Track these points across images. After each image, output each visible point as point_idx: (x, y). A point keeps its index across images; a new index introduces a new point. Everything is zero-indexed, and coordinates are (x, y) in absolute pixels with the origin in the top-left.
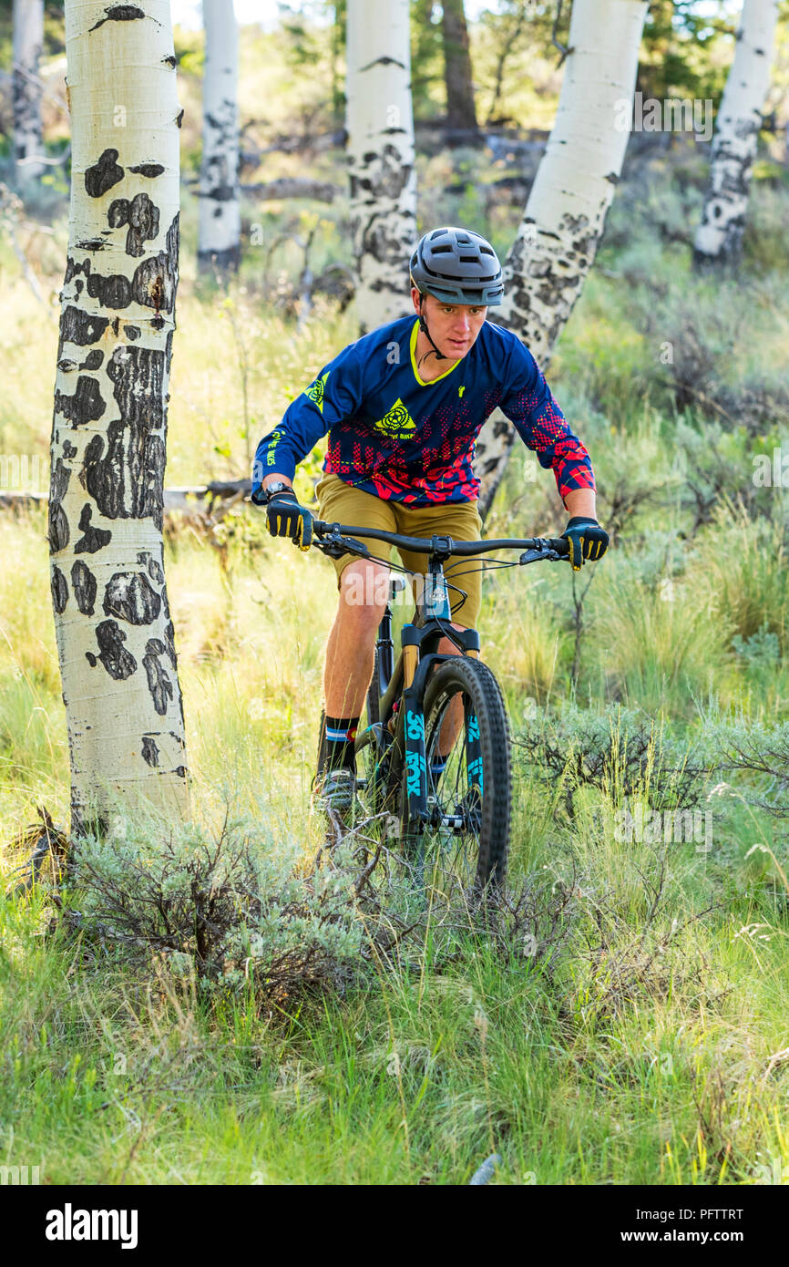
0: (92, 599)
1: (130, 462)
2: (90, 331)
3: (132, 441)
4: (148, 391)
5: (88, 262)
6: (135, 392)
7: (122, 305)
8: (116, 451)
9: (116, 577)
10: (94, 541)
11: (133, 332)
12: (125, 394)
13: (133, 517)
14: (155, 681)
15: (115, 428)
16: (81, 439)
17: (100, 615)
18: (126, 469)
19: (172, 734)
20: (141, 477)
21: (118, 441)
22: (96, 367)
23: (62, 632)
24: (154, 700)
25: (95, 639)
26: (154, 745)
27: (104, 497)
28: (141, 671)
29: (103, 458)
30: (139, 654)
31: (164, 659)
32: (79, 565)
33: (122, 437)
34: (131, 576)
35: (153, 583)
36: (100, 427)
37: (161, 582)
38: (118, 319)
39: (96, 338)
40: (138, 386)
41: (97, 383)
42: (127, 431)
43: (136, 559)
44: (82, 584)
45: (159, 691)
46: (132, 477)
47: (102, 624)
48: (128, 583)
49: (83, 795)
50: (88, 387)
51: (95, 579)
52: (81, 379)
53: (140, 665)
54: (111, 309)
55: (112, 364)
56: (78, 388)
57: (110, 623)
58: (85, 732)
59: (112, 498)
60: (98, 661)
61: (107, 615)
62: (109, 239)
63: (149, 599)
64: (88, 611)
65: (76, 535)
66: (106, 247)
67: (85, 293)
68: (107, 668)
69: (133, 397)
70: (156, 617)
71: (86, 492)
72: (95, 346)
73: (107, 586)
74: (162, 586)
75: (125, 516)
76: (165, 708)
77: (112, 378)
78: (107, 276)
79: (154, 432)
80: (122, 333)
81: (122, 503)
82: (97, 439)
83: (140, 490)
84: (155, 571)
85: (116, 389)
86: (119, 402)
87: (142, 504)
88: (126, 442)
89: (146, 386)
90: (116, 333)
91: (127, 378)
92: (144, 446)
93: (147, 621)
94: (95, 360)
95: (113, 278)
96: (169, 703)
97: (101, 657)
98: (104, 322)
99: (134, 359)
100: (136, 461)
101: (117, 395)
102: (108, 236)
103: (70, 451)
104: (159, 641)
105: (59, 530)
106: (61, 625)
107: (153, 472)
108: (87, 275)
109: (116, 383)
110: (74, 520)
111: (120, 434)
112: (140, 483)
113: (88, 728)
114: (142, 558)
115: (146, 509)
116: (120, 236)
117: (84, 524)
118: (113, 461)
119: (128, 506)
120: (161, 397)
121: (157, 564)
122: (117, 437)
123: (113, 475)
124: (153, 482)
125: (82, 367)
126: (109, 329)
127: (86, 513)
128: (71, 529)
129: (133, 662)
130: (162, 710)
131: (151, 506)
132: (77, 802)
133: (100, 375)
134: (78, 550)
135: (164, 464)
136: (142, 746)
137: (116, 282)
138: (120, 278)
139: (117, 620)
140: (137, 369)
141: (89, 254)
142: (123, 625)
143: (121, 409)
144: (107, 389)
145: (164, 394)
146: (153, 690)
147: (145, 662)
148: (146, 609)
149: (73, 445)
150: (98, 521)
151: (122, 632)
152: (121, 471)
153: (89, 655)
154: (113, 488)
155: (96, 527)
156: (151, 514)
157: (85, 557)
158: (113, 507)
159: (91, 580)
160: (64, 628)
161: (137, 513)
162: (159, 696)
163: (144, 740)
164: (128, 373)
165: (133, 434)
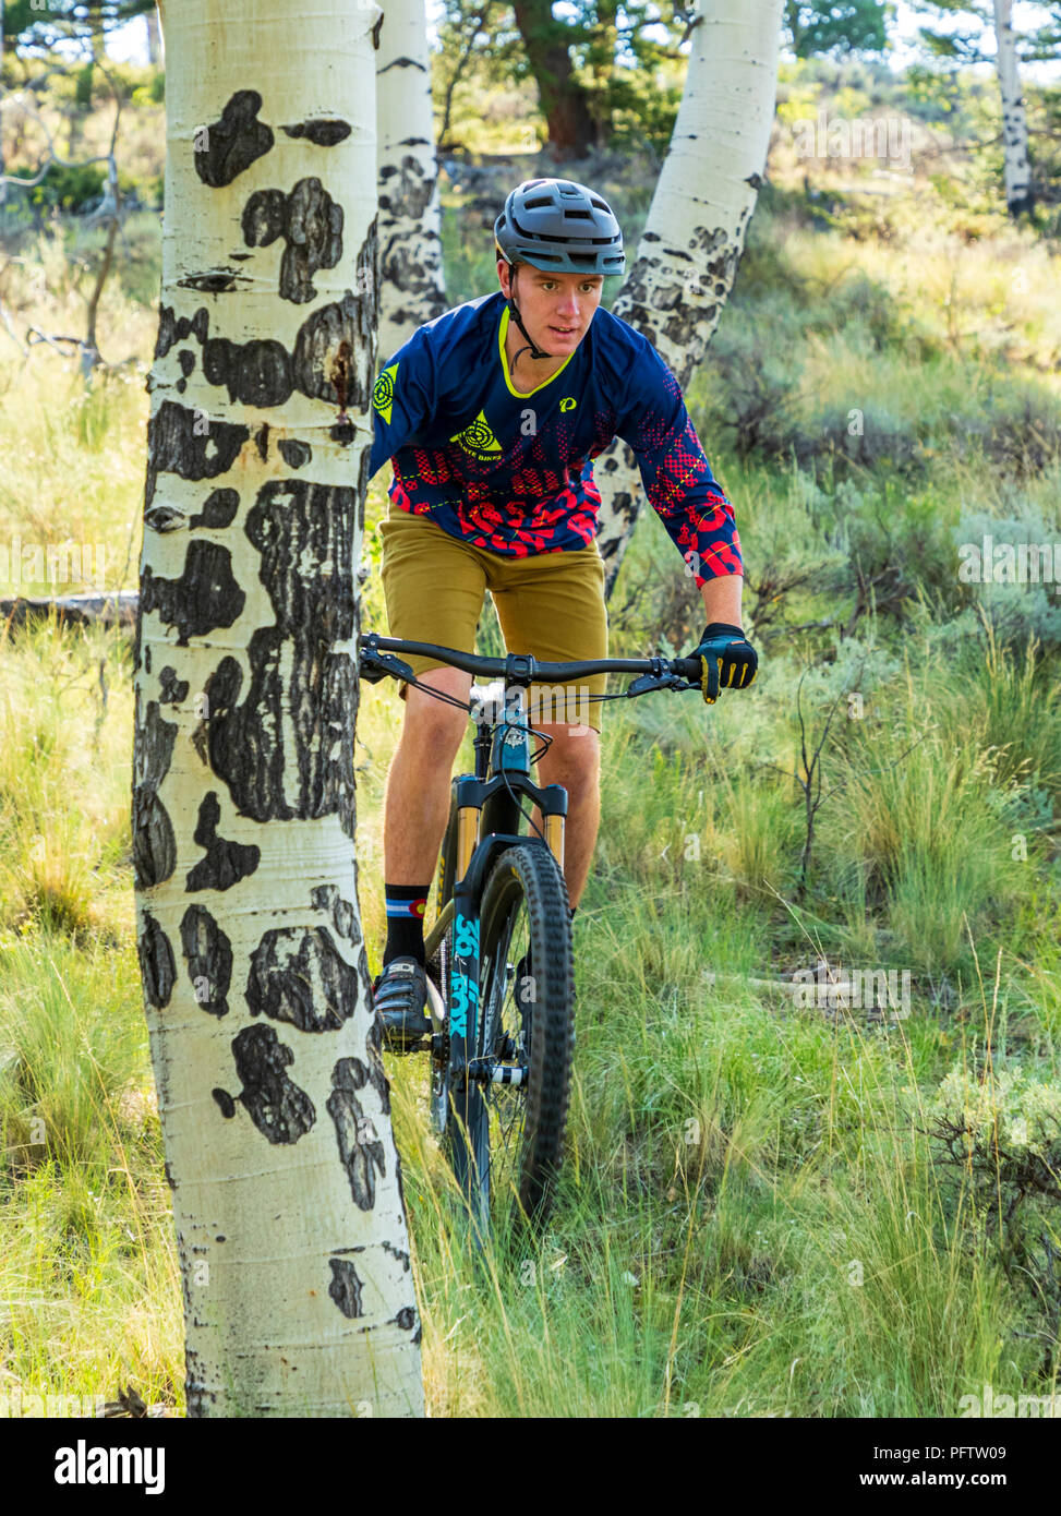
0: (223, 982)
1: (294, 710)
2: (211, 450)
3: (297, 667)
4: (327, 568)
5: (203, 315)
6: (302, 571)
7: (274, 399)
8: (267, 687)
9: (270, 938)
10: (226, 866)
11: (296, 452)
12: (283, 574)
13: (302, 816)
14: (350, 1144)
15: (264, 642)
16: (197, 663)
17: (240, 1015)
18: (287, 721)
19: (386, 1246)
20: (316, 738)
21: (270, 668)
22: (224, 522)
23: (164, 1047)
24: (352, 1180)
25: (232, 1062)
26: (353, 1274)
27: (244, 779)
28: (324, 1125)
29: (240, 701)
30: (319, 1090)
31: (368, 1096)
32: (195, 915)
33: (277, 660)
34: (300, 934)
35: (343, 946)
36: (233, 641)
37: (356, 940)
38: (266, 428)
39: (222, 464)
40: (308, 558)
41: (225, 554)
42: (288, 647)
43: (309, 900)
44: (202, 951)
45: (360, 1161)
46: (299, 738)
47: (244, 1032)
48: (295, 949)
49: (211, 1371)
50: (207, 561)
51: (227, 942)
52: (195, 548)
53: (322, 1113)
54: (252, 409)
55: (255, 518)
56: (189, 563)
57: (261, 1031)
58: (214, 1247)
59: (260, 781)
60: (240, 1107)
61: (255, 1013)
62: (246, 269)
63: (336, 977)
64: (217, 1007)
65: (190, 855)
66: (241, 285)
67: (198, 376)
68: (256, 1120)
69: (298, 580)
70: (350, 1014)
71: (208, 769)
72: (222, 481)
73: (254, 956)
74: (358, 948)
75: (286, 814)
76: (371, 1194)
77: (257, 544)
78: (242, 341)
79: (339, 647)
80: (276, 456)
81: (281, 790)
82: (229, 664)
83: (313, 764)
84: (346, 920)
85: (264, 565)
86: (271, 591)
87: (318, 791)
88: (286, 669)
89: (322, 557)
90: (264, 454)
91: (287, 541)
92: (321, 675)
93: (332, 1023)
94: (220, 509)
95: (255, 346)
96: (379, 1184)
97: (243, 1097)
98: (240, 433)
99: (299, 504)
100: (305, 707)
101: (267, 577)
102: (244, 264)
103: (175, 690)
104: (356, 1062)
105: (155, 844)
106: (162, 1031)
107: (337, 726)
108: (203, 339)
109: (265, 552)
110: (184, 825)
111: (274, 653)
112: (314, 748)
113: (221, 1239)
114: (320, 896)
115: (325, 798)
116: (267, 262)
117: (205, 834)
118: (261, 708)
119: (291, 796)
120: (349, 577)
121: (348, 906)
122: (268, 659)
123: (261, 736)
124: (338, 745)
125: (196, 522)
126: (250, 446)
127: (210, 810)
128: (179, 843)
129: (307, 1107)
130: (366, 1201)
131: (334, 793)
132: (199, 1384)
133: (232, 537)
134: (195, 882)
135: (356, 705)
136: (329, 1275)
137: (261, 353)
138: (270, 345)
139: (274, 1023)
140: (304, 526)
141: (205, 300)
142: (286, 1034)
143: (275, 603)
144: (246, 566)
145: (356, 571)
146: (348, 1161)
147: (332, 1106)
148: (331, 999)
149: (180, 677)
150: (234, 828)
151: (285, 1049)
152: (277, 726)
153: (220, 1095)
154: (262, 760)
155: (228, 837)
156: (335, 808)
157: (207, 898)
158: (261, 799)
159: (221, 946)
160: (169, 1038)
161: (310, 809)
162: (359, 1171)
163: (335, 1264)
164: (287, 531)
165: (299, 654)
